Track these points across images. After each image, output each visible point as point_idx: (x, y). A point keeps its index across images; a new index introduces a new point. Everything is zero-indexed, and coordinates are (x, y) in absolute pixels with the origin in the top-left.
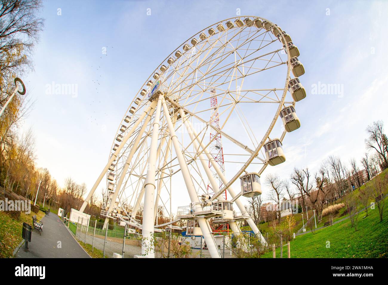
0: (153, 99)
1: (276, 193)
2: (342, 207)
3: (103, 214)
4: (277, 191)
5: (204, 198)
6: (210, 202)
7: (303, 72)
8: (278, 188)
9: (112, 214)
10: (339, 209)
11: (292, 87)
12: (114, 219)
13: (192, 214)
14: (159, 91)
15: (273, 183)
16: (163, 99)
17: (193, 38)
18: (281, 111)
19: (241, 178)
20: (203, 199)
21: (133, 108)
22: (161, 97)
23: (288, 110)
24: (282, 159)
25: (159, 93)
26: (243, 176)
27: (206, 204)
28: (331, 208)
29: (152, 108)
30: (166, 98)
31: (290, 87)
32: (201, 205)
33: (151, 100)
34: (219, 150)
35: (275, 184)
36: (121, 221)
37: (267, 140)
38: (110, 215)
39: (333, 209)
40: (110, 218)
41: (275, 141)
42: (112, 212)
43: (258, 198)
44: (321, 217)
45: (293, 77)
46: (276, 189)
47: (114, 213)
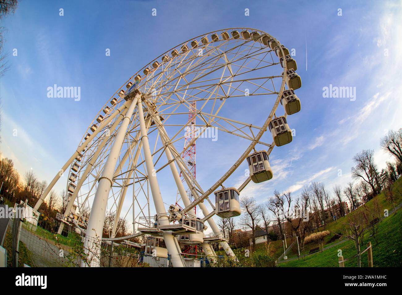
0: (129, 98)
1: (251, 218)
2: (327, 235)
3: (58, 217)
4: (251, 217)
5: (173, 209)
6: (179, 215)
7: (299, 85)
8: (254, 213)
9: (68, 219)
10: (324, 237)
11: (286, 97)
12: (70, 224)
13: (156, 227)
14: (137, 90)
15: (248, 208)
16: (139, 98)
17: (174, 49)
18: (271, 122)
19: (216, 194)
20: (171, 210)
21: (101, 116)
22: (138, 96)
23: (280, 121)
24: (268, 175)
25: (137, 92)
26: (219, 191)
27: (175, 217)
28: (314, 235)
29: (126, 108)
30: (143, 99)
31: (283, 98)
32: (169, 218)
33: (126, 99)
34: (191, 167)
35: (250, 209)
36: (77, 227)
37: (252, 152)
38: (66, 219)
39: (316, 237)
40: (64, 223)
41: (262, 153)
42: (68, 217)
43: (230, 222)
44: (303, 244)
45: (288, 88)
46: (251, 214)
47: (70, 218)
